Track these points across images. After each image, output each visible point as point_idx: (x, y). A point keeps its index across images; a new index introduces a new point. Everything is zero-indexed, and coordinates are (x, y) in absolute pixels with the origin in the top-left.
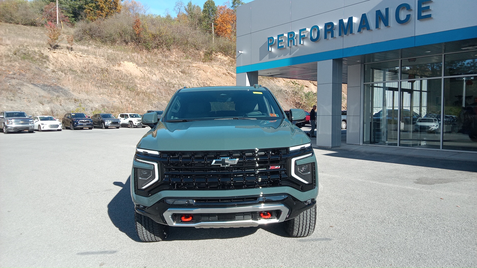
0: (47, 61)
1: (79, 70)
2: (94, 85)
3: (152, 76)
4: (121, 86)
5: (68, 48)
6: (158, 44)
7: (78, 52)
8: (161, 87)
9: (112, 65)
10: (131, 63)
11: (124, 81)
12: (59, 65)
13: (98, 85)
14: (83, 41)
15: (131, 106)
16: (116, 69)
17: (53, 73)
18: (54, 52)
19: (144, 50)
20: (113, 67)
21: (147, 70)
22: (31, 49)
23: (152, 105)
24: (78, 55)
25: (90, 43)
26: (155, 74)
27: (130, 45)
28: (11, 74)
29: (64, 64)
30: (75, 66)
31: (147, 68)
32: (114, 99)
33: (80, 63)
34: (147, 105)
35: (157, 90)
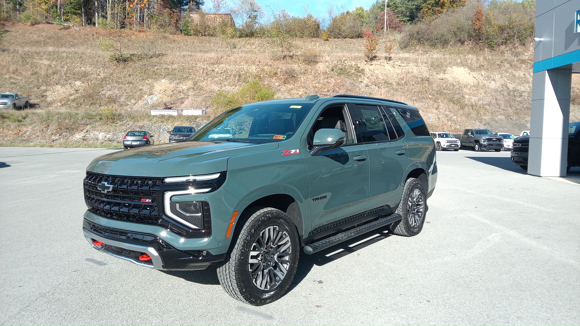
0: (362, 75)
1: (396, 82)
2: (409, 99)
3: (490, 82)
4: (443, 99)
5: (386, 58)
6: (506, 39)
7: (397, 61)
8: (500, 97)
9: (435, 73)
10: (462, 68)
11: (449, 92)
12: (373, 78)
13: (414, 98)
14: (408, 48)
15: (450, 123)
16: (441, 78)
17: (366, 88)
18: (371, 64)
19: (486, 49)
20: (437, 75)
21: (484, 75)
22: (348, 63)
23: (481, 122)
24: (396, 65)
25: (416, 48)
26: (494, 80)
27: (467, 45)
28: (326, 92)
29: (380, 77)
30: (391, 78)
31: (483, 72)
32: (430, 114)
33: (398, 74)
34: (473, 122)
35: (494, 101)
